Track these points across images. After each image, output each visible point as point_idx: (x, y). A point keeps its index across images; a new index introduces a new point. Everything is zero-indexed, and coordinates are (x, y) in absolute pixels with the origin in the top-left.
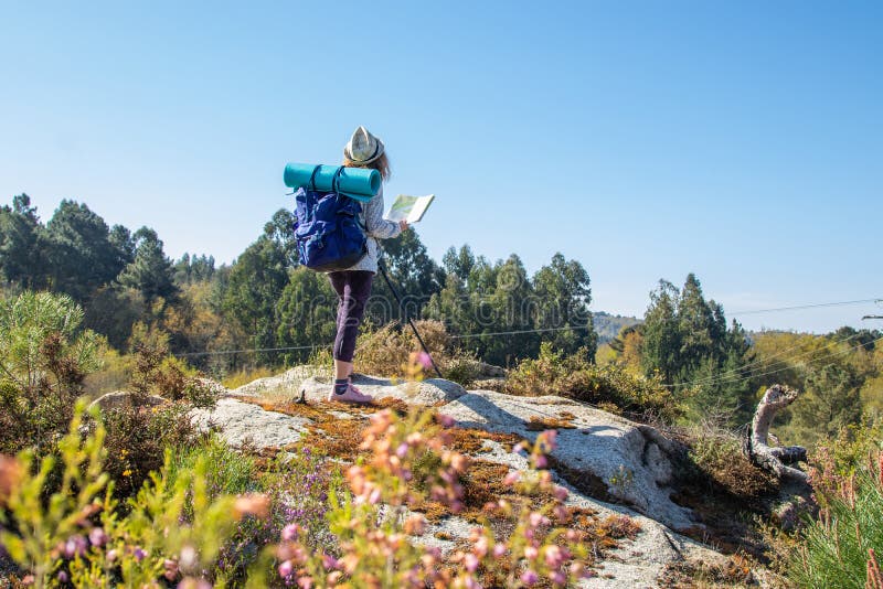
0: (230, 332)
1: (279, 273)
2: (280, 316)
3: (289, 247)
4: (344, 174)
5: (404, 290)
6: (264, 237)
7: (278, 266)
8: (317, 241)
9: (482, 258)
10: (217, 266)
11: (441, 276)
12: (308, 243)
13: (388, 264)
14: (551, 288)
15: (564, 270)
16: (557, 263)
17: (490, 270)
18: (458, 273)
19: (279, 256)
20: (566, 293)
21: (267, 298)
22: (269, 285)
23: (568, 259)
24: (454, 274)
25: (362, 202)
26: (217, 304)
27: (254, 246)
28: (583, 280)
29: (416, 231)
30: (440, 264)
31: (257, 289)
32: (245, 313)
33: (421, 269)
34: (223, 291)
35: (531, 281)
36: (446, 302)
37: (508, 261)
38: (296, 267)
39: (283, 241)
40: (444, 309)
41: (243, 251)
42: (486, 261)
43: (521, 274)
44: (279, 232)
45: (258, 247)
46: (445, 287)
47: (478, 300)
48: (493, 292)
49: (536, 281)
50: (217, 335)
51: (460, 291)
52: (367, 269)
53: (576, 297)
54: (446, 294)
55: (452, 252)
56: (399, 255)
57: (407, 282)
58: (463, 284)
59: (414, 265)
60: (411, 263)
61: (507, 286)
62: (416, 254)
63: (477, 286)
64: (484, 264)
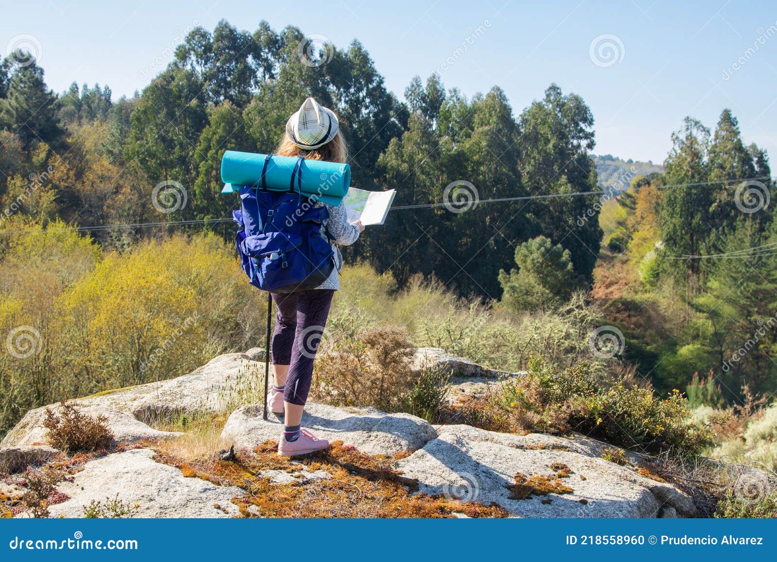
0: (133, 188)
1: (195, 112)
2: (196, 167)
3: (208, 77)
5: (355, 132)
6: (175, 64)
7: (194, 102)
9: (455, 91)
10: (115, 99)
11: (403, 114)
14: (544, 130)
15: (561, 106)
16: (552, 98)
17: (466, 106)
18: (425, 111)
19: (195, 89)
20: (562, 136)
21: (181, 144)
22: (183, 126)
23: (565, 93)
24: (419, 112)
26: (116, 151)
27: (163, 77)
28: (585, 120)
29: (370, 56)
30: (401, 98)
31: (167, 132)
32: (152, 163)
33: (377, 105)
34: (123, 134)
35: (518, 121)
36: (409, 148)
37: (488, 95)
38: (217, 103)
39: (199, 69)
40: (405, 157)
41: (148, 83)
42: (461, 95)
43: (505, 113)
44: (193, 58)
45: (168, 78)
46: (409, 129)
47: (448, 146)
48: (468, 136)
49: (525, 121)
50: (117, 191)
51: (426, 134)
53: (575, 142)
54: (409, 139)
55: (417, 84)
56: (349, 87)
57: (359, 122)
58: (431, 126)
59: (368, 100)
60: (364, 97)
61: (487, 128)
62: (371, 86)
63: (448, 128)
64: (459, 99)
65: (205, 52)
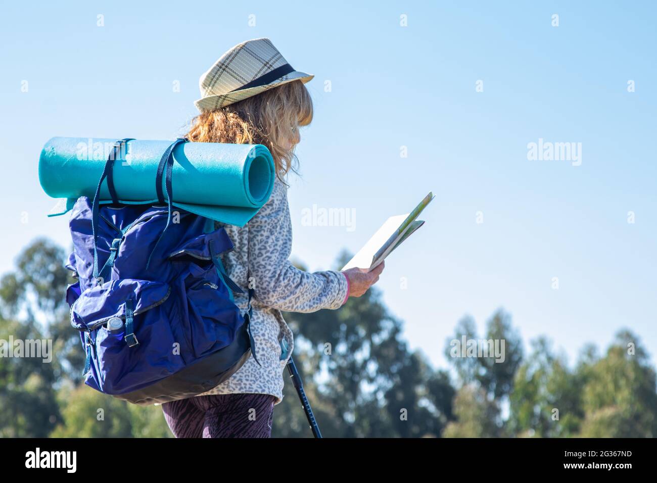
3: (59, 334)
4: (184, 161)
7: (33, 382)
8: (123, 330)
9: (542, 342)
12: (102, 335)
13: (307, 367)
17: (566, 372)
18: (485, 382)
24: (474, 386)
25: (235, 226)
33: (390, 376)
37: (612, 350)
39: (45, 319)
42: (555, 350)
44: (32, 297)
52: (255, 388)
55: (467, 330)
56: (334, 343)
57: (358, 410)
58: (497, 411)
59: (372, 367)
60: (365, 362)
61: (608, 412)
62: (377, 339)
63: (532, 415)
64: (550, 359)
65: (54, 284)
